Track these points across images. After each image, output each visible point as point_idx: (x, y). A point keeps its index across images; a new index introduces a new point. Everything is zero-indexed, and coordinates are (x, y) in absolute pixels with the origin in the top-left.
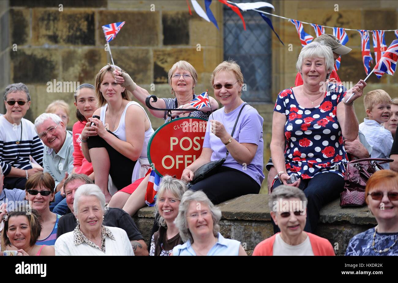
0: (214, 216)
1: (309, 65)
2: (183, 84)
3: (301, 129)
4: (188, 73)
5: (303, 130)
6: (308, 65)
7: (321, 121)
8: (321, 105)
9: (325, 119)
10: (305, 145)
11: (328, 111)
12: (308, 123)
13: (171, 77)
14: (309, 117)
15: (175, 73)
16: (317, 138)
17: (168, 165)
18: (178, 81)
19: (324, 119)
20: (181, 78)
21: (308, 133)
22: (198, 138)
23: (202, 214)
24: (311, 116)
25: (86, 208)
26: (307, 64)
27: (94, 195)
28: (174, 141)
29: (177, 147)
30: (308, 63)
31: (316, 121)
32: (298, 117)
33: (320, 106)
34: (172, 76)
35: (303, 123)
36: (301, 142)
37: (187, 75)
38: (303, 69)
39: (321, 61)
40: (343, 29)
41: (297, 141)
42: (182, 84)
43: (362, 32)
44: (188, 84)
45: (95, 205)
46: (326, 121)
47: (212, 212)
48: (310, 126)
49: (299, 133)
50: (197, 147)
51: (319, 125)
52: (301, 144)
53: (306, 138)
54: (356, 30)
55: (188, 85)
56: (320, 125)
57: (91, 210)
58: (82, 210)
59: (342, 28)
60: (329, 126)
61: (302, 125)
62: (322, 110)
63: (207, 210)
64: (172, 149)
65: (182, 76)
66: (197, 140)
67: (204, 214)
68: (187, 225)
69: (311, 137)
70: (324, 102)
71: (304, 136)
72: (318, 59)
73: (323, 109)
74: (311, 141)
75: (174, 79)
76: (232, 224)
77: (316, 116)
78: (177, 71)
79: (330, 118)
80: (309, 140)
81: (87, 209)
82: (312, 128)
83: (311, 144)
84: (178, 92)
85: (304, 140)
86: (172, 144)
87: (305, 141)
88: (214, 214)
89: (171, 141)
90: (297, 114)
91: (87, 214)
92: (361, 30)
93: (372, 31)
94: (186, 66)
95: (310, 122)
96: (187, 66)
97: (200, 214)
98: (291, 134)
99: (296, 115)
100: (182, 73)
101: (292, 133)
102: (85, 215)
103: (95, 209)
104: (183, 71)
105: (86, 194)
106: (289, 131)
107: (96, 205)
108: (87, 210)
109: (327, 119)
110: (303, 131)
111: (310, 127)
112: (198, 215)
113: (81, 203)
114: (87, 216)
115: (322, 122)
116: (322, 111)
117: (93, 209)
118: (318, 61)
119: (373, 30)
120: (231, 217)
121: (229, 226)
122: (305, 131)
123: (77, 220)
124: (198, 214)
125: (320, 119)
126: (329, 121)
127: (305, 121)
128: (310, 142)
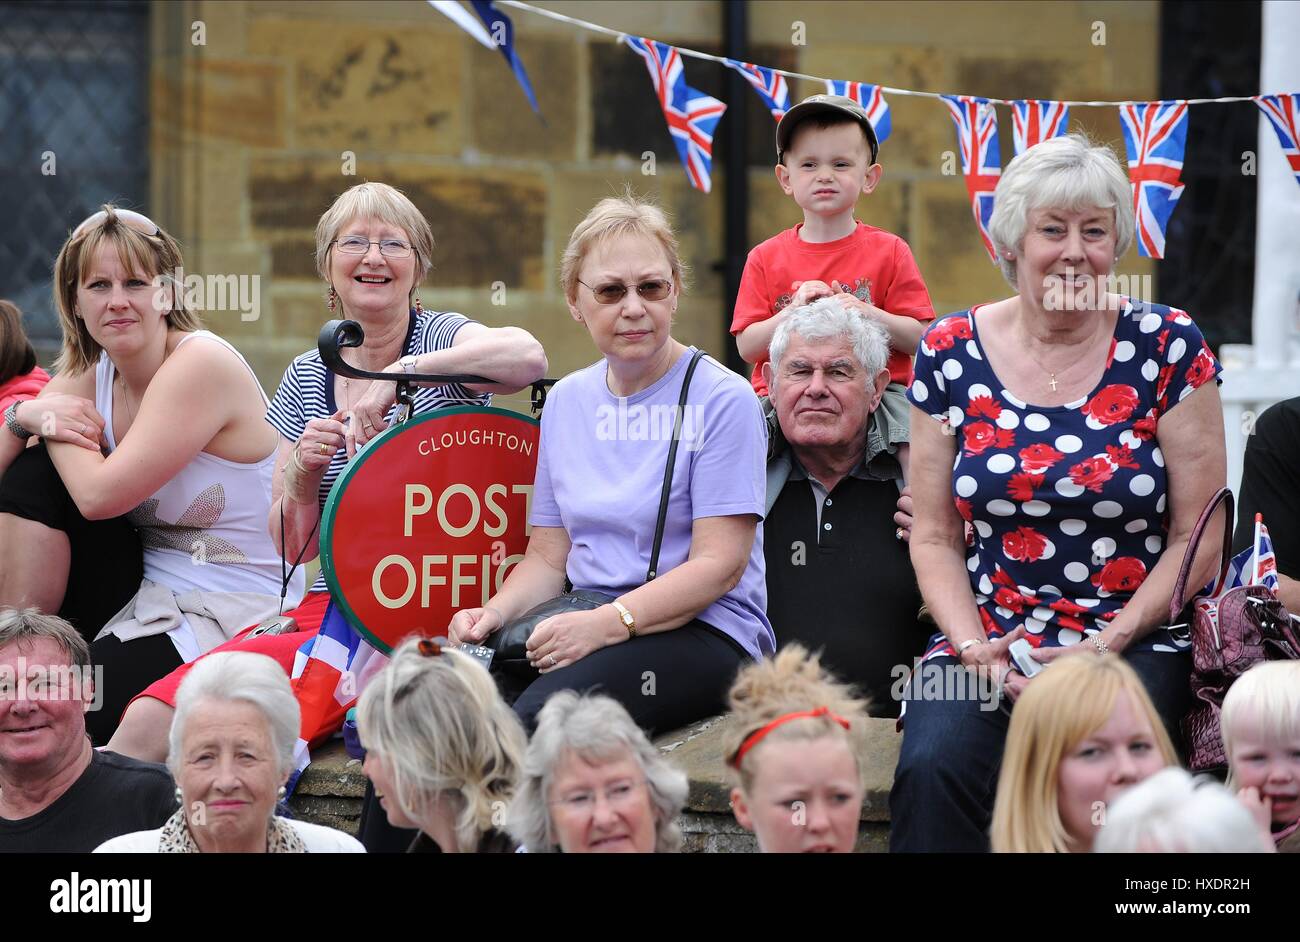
0: (658, 800)
1: (1056, 232)
2: (378, 277)
3: (1008, 492)
4: (400, 236)
5: (1014, 497)
6: (1052, 235)
7: (1085, 465)
8: (1090, 397)
9: (1102, 461)
10: (1027, 555)
11: (1114, 422)
12: (1035, 472)
13: (330, 246)
14: (1041, 442)
15: (348, 233)
16: (1073, 528)
17: (394, 592)
18: (360, 262)
19: (1096, 457)
20: (374, 255)
21: (1037, 509)
22: (501, 489)
23: (608, 796)
24: (1048, 438)
25: (209, 746)
26: (1049, 230)
27: (250, 702)
28: (419, 500)
29: (426, 523)
30: (1053, 224)
31: (1065, 464)
32: (997, 440)
33: (1089, 401)
34: (334, 240)
35: (1017, 469)
36: (1011, 543)
37: (393, 240)
38: (1027, 250)
39: (1105, 218)
40: (876, 87)
41: (997, 536)
42: (374, 277)
43: (961, 105)
44: (396, 278)
45: (245, 738)
46: (1104, 466)
47: (653, 784)
48: (1042, 485)
49: (1001, 508)
50: (495, 522)
51: (1077, 482)
52: (1009, 551)
53: (1029, 529)
54: (938, 95)
55: (397, 283)
56: (1079, 484)
57: (226, 757)
58: (192, 752)
59: (868, 86)
60: (1117, 488)
61: (1011, 479)
62: (1093, 418)
63: (630, 778)
64: (408, 532)
65: (374, 248)
66: (497, 497)
67: (620, 795)
68: (554, 831)
69: (1047, 527)
70: (1105, 387)
71: (1020, 518)
72: (1094, 215)
73: (1097, 414)
74: (1047, 541)
75: (342, 255)
76: (710, 828)
77: (1069, 444)
78: (356, 227)
79: (1121, 452)
80: (1040, 537)
81: (213, 751)
82: (1051, 495)
83: (1049, 551)
84: (356, 306)
85: (1023, 536)
86: (411, 511)
87: (1026, 539)
88: (659, 793)
89: (409, 500)
90: (996, 426)
91: (207, 772)
92: (960, 98)
93: (1011, 102)
94: (392, 206)
95: (1043, 470)
96: (397, 206)
97: (600, 794)
98: (971, 510)
99: (991, 433)
100: (378, 233)
101: (976, 507)
102: (203, 777)
103: (242, 755)
104: (380, 227)
105: (217, 692)
106: (966, 499)
107: (251, 739)
108: (208, 755)
109: (1108, 461)
110: (1018, 504)
111: (1044, 488)
112: (594, 800)
113: (193, 726)
114: (208, 780)
115: (1088, 471)
116: (1093, 423)
117: (235, 755)
118: (1093, 221)
119: (1019, 98)
120: (710, 803)
121: (696, 837)
122: (1022, 502)
123: (179, 791)
124: (591, 794)
125: (1083, 460)
126: (1115, 467)
127: (1023, 464)
128: (1045, 545)
